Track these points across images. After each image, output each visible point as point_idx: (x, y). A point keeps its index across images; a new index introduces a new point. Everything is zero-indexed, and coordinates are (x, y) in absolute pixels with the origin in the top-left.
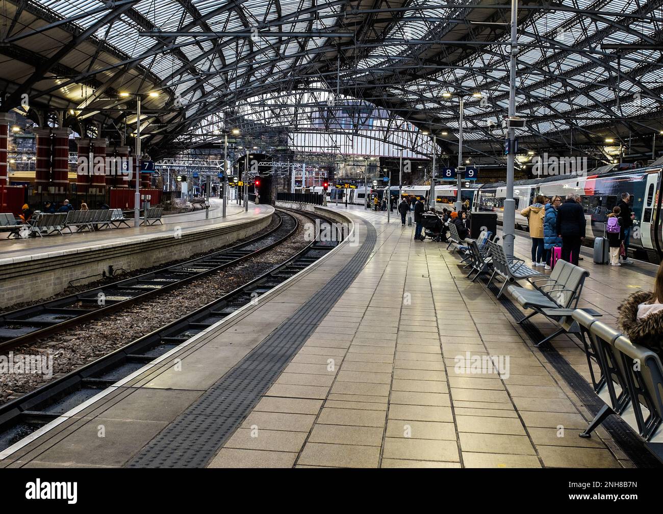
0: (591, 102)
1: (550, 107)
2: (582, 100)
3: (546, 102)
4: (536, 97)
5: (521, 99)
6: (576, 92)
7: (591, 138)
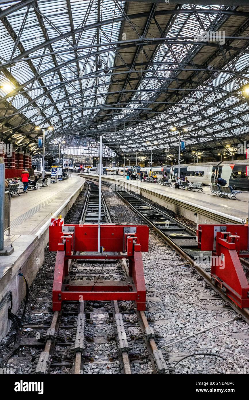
0: (222, 128)
1: (205, 131)
2: (218, 127)
3: (203, 128)
4: (198, 126)
5: (191, 128)
6: (215, 124)
7: (223, 144)
